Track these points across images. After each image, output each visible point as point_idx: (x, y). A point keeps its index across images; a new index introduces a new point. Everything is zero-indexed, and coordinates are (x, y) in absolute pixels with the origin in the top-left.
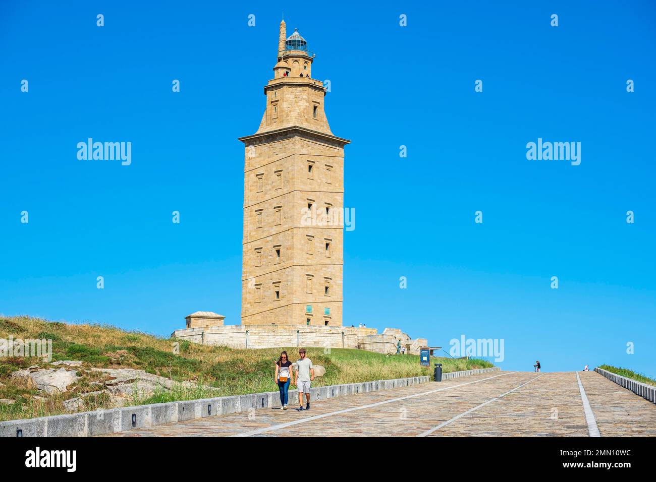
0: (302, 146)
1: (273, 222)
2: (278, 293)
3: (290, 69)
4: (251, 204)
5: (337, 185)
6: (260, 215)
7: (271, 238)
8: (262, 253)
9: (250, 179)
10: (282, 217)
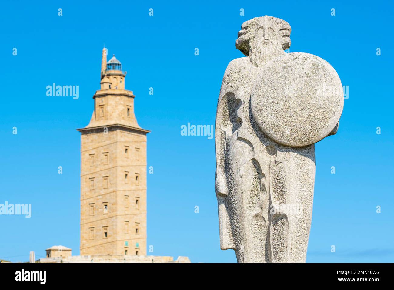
0: (121, 136)
1: (102, 186)
2: (106, 233)
3: (111, 83)
4: (86, 173)
5: (142, 161)
6: (93, 182)
7: (101, 197)
8: (94, 207)
9: (85, 157)
10: (108, 183)
